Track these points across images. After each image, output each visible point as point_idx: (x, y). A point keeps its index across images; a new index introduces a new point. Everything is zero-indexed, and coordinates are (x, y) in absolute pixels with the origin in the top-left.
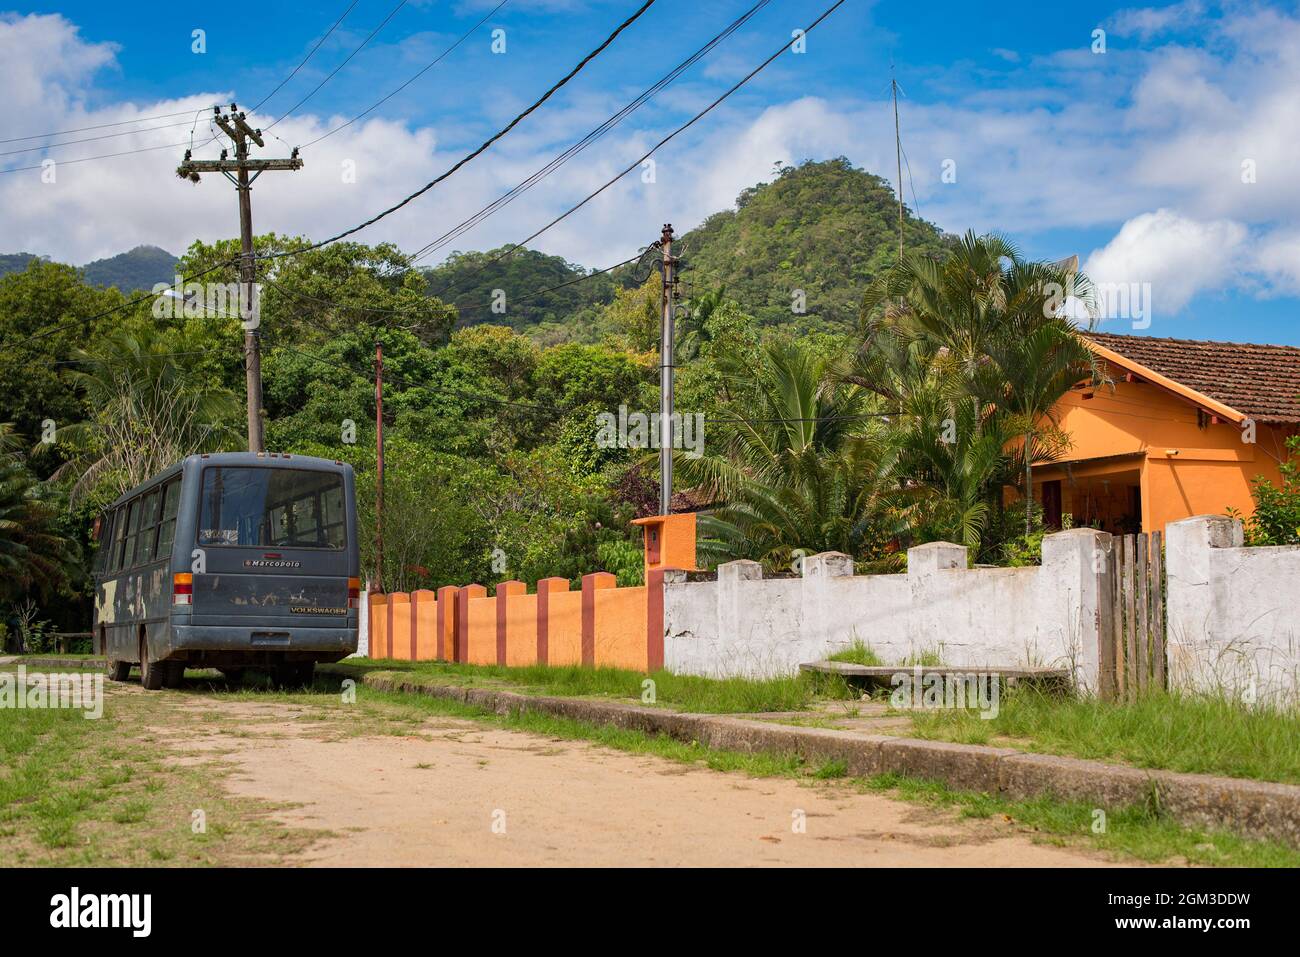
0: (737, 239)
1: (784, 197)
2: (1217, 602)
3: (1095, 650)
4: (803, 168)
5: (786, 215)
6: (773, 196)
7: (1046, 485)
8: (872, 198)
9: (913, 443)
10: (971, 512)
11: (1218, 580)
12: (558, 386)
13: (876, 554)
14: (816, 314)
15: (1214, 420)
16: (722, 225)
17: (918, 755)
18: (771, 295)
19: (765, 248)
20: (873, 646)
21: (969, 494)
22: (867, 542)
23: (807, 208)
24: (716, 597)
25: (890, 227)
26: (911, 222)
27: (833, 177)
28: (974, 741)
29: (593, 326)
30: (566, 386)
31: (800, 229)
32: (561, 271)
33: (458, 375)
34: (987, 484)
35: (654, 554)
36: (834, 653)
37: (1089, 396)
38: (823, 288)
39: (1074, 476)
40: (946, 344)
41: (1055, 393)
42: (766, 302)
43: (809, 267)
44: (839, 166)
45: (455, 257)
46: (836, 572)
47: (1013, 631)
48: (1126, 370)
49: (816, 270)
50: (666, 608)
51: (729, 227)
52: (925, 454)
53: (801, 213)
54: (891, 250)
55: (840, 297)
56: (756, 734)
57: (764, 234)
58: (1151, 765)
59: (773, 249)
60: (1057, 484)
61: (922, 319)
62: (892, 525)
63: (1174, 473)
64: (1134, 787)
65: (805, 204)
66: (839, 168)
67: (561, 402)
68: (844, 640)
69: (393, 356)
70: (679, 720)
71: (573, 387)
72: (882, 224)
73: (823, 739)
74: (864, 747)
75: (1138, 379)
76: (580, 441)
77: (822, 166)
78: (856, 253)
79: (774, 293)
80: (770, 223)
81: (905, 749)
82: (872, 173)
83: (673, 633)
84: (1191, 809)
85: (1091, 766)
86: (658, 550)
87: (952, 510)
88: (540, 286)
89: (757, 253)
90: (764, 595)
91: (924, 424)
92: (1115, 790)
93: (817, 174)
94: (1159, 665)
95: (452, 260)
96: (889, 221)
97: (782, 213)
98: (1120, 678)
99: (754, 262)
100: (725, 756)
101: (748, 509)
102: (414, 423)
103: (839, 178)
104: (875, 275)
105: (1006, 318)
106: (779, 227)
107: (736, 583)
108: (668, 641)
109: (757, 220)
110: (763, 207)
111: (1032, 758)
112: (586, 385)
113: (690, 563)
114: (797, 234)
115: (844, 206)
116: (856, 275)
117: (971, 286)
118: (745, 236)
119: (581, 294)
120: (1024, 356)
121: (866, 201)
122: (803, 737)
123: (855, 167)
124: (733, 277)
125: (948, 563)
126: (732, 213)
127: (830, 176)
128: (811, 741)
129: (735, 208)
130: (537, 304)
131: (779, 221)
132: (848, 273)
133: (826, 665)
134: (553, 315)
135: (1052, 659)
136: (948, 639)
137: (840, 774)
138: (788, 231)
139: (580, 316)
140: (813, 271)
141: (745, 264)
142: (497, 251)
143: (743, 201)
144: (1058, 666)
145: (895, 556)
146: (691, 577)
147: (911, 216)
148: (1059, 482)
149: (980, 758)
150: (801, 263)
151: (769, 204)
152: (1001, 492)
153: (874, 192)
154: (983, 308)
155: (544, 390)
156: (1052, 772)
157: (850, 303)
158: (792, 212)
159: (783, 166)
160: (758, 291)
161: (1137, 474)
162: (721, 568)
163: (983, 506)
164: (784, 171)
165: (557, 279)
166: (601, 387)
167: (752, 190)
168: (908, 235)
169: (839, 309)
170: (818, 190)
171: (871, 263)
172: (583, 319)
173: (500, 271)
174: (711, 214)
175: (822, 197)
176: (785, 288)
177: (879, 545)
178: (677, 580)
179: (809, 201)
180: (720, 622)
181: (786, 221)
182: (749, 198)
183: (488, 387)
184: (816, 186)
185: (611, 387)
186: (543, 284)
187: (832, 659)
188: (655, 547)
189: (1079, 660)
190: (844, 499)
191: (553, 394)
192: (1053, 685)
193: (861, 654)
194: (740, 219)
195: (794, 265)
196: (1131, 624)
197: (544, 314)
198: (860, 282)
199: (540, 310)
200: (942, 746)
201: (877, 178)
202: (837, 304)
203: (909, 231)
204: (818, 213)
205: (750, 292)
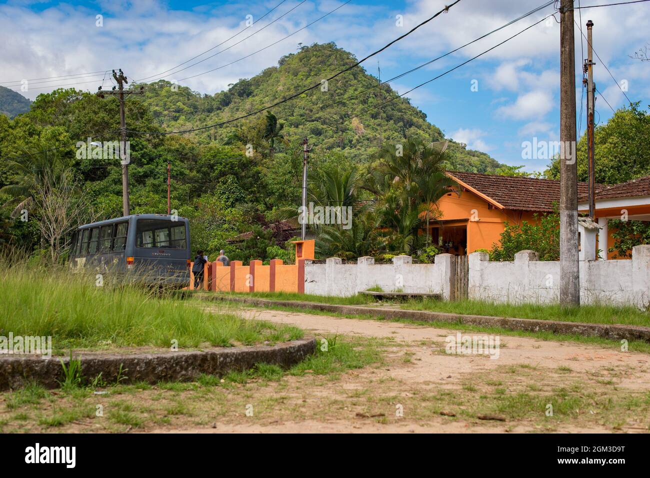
0: (278, 81)
1: (303, 62)
2: (481, 276)
3: (449, 288)
4: (312, 47)
5: (304, 71)
6: (297, 60)
7: (433, 229)
8: (347, 64)
9: (386, 214)
10: (407, 239)
11: (482, 270)
12: (211, 167)
13: (373, 254)
14: (317, 121)
15: (493, 208)
16: (271, 74)
17: (405, 313)
18: (295, 111)
19: (293, 87)
20: (382, 286)
21: (406, 232)
22: (370, 249)
23: (314, 67)
24: (325, 270)
25: (355, 78)
26: (365, 76)
27: (327, 52)
28: (419, 310)
29: (205, 123)
30: (215, 168)
31: (310, 78)
32: (188, 95)
33: (165, 161)
34: (413, 228)
35: (299, 254)
36: (368, 288)
37: (450, 195)
38: (322, 108)
39: (443, 226)
40: (399, 176)
41: (438, 197)
42: (292, 114)
43: (315, 97)
44: (331, 46)
45: (134, 85)
46: (369, 263)
47: (426, 282)
48: (464, 187)
49: (318, 99)
50: (306, 272)
51: (275, 75)
52: (390, 217)
53: (311, 70)
54: (356, 90)
55: (330, 113)
56: (358, 310)
57: (292, 80)
58: (460, 313)
59: (296, 87)
60: (437, 229)
61: (391, 168)
62: (379, 243)
63: (479, 228)
64: (456, 318)
65: (313, 65)
66: (330, 48)
67: (213, 175)
68: (372, 285)
69: (136, 151)
70: (331, 307)
71: (219, 168)
72: (351, 77)
73: (378, 310)
74: (390, 312)
75: (467, 191)
76: (224, 193)
77: (322, 46)
78: (339, 91)
79: (297, 110)
80: (296, 74)
81: (401, 312)
82: (347, 51)
83: (308, 281)
84: (468, 322)
85: (447, 314)
86: (301, 252)
87: (400, 238)
88: (177, 102)
89: (289, 89)
90: (344, 269)
91: (390, 206)
92: (452, 319)
93: (320, 50)
94: (466, 293)
95: (132, 87)
96: (355, 76)
97: (302, 69)
98: (456, 296)
99: (287, 94)
100: (350, 315)
101: (327, 237)
102: (154, 185)
103: (330, 53)
104: (348, 102)
105: (422, 170)
106: (300, 76)
107: (332, 264)
108: (306, 284)
109: (289, 72)
110: (292, 66)
111: (433, 313)
112: (225, 167)
113: (312, 257)
114: (309, 80)
115: (333, 67)
116: (338, 102)
117: (410, 158)
118: (283, 81)
119: (199, 107)
120: (428, 182)
121: (344, 65)
122: (372, 310)
123: (338, 47)
124: (276, 101)
125: (406, 261)
126: (276, 68)
127: (326, 52)
128: (374, 311)
129: (277, 65)
130: (175, 111)
131: (300, 73)
132: (334, 101)
133: (367, 292)
134: (184, 117)
135: (437, 291)
136: (406, 284)
137: (384, 319)
138: (304, 79)
139: (198, 118)
140: (317, 99)
141: (283, 94)
142: (156, 83)
143: (282, 62)
144: (438, 293)
145: (380, 255)
146: (314, 262)
147: (366, 73)
148: (438, 228)
149: (421, 313)
150: (311, 95)
151: (295, 64)
152: (417, 231)
153: (348, 61)
154: (414, 166)
155: (204, 169)
156: (438, 316)
157: (335, 116)
158: (307, 69)
159: (302, 46)
160: (289, 109)
161: (466, 226)
162: (327, 260)
163: (411, 237)
164: (303, 48)
165: (186, 99)
166: (232, 168)
167: (286, 57)
168: (364, 83)
169: (329, 119)
170: (320, 59)
171: (346, 96)
172: (200, 120)
173: (157, 93)
174: (265, 68)
175: (323, 62)
176: (302, 107)
177: (375, 251)
178: (309, 263)
179: (315, 64)
180: (327, 278)
181: (304, 74)
182: (285, 61)
183: (179, 166)
184: (319, 56)
185: (237, 168)
186: (179, 101)
187: (368, 290)
188: (300, 252)
189: (444, 291)
190: (363, 234)
191: (209, 171)
192: (437, 298)
193: (378, 289)
194: (281, 71)
195: (307, 96)
196: (459, 281)
197: (179, 116)
198: (340, 106)
199: (178, 114)
200: (411, 311)
201: (349, 53)
202: (328, 117)
203: (365, 81)
204: (320, 70)
205: (285, 109)
